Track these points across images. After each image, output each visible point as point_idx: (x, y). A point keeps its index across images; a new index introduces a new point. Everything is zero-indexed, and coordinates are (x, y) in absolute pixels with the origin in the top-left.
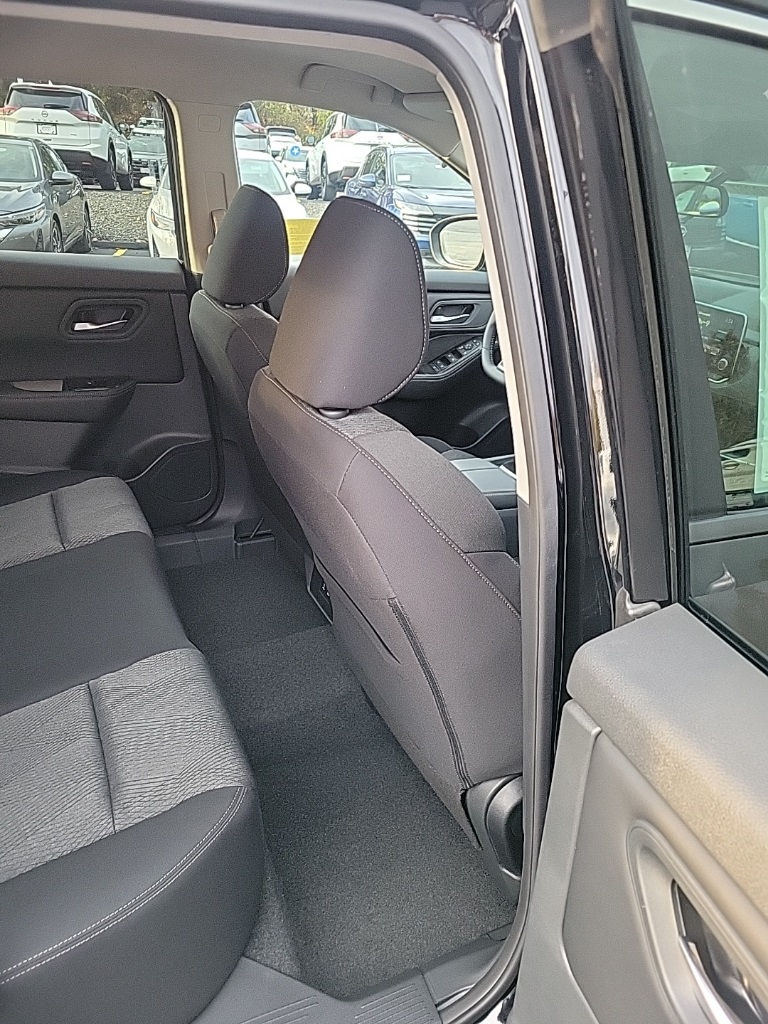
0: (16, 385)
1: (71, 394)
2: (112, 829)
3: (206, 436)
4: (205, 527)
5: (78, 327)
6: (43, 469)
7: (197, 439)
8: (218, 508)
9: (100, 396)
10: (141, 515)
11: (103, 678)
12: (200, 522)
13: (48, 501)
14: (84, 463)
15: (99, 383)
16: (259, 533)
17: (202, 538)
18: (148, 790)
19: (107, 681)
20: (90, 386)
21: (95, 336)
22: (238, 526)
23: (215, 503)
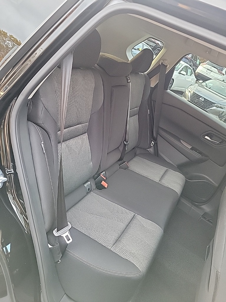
0: (181, 141)
1: (191, 151)
2: (110, 248)
3: (217, 185)
4: (197, 206)
5: (206, 137)
6: (171, 162)
7: (213, 184)
8: (204, 205)
9: (197, 156)
10: (181, 190)
11: (139, 216)
12: (197, 204)
13: (166, 170)
14: (181, 168)
15: (200, 153)
16: (210, 220)
17: (193, 208)
18: (124, 248)
19: (139, 217)
20: (197, 152)
21: (208, 141)
22: (205, 214)
23: (204, 203)
